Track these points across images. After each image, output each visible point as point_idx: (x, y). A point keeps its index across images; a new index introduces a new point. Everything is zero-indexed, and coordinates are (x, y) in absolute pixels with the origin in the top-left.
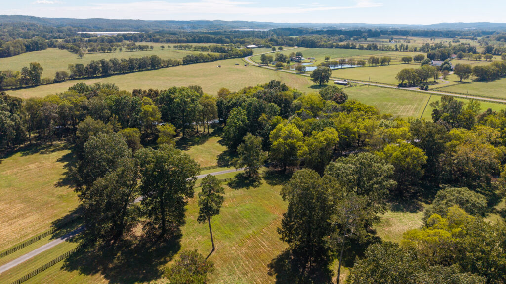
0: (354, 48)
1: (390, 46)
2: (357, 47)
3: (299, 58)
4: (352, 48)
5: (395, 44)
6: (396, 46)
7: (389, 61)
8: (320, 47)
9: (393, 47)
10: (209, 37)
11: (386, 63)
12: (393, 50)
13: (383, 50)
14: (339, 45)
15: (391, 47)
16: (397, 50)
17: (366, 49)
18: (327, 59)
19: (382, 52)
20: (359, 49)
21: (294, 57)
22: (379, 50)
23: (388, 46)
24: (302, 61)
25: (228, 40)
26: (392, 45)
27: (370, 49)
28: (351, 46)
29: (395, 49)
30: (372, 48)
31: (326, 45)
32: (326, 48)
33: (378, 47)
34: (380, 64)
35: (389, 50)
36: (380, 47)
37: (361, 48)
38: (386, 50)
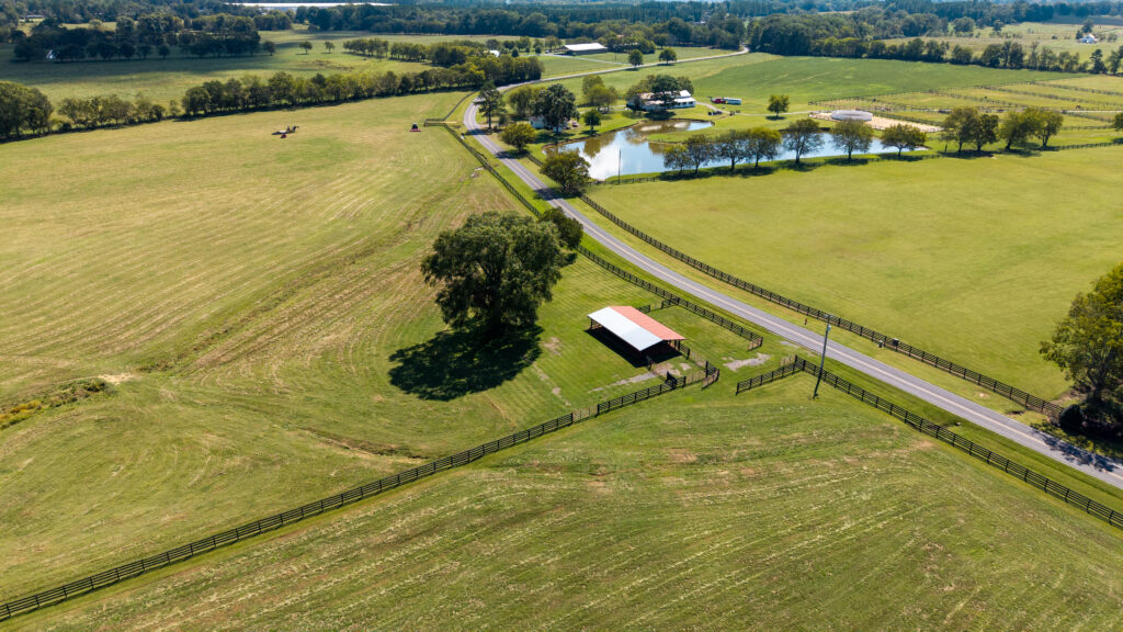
0: (935, 57)
1: (1072, 54)
2: (949, 55)
3: (664, 98)
4: (929, 59)
5: (1094, 48)
6: (1098, 52)
7: (1052, 130)
8: (817, 52)
9: (1085, 58)
10: (506, 16)
11: (1034, 139)
12: (1082, 70)
13: (1043, 69)
14: (883, 47)
15: (1076, 57)
16: (1099, 69)
17: (978, 62)
18: (778, 106)
19: (1036, 74)
20: (953, 62)
21: (644, 96)
22: (1028, 67)
23: (1064, 55)
24: (679, 113)
25: (553, 26)
26: (1083, 52)
27: (994, 64)
28: (925, 53)
29: (1091, 66)
30: (1001, 61)
31: (840, 47)
32: (839, 56)
33: (1026, 58)
34: (1002, 144)
35: (1069, 69)
36: (1034, 55)
37: (962, 59)
38: (1057, 69)
